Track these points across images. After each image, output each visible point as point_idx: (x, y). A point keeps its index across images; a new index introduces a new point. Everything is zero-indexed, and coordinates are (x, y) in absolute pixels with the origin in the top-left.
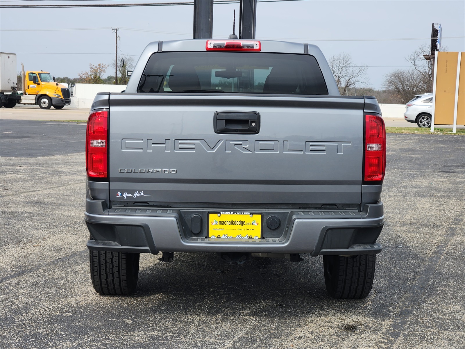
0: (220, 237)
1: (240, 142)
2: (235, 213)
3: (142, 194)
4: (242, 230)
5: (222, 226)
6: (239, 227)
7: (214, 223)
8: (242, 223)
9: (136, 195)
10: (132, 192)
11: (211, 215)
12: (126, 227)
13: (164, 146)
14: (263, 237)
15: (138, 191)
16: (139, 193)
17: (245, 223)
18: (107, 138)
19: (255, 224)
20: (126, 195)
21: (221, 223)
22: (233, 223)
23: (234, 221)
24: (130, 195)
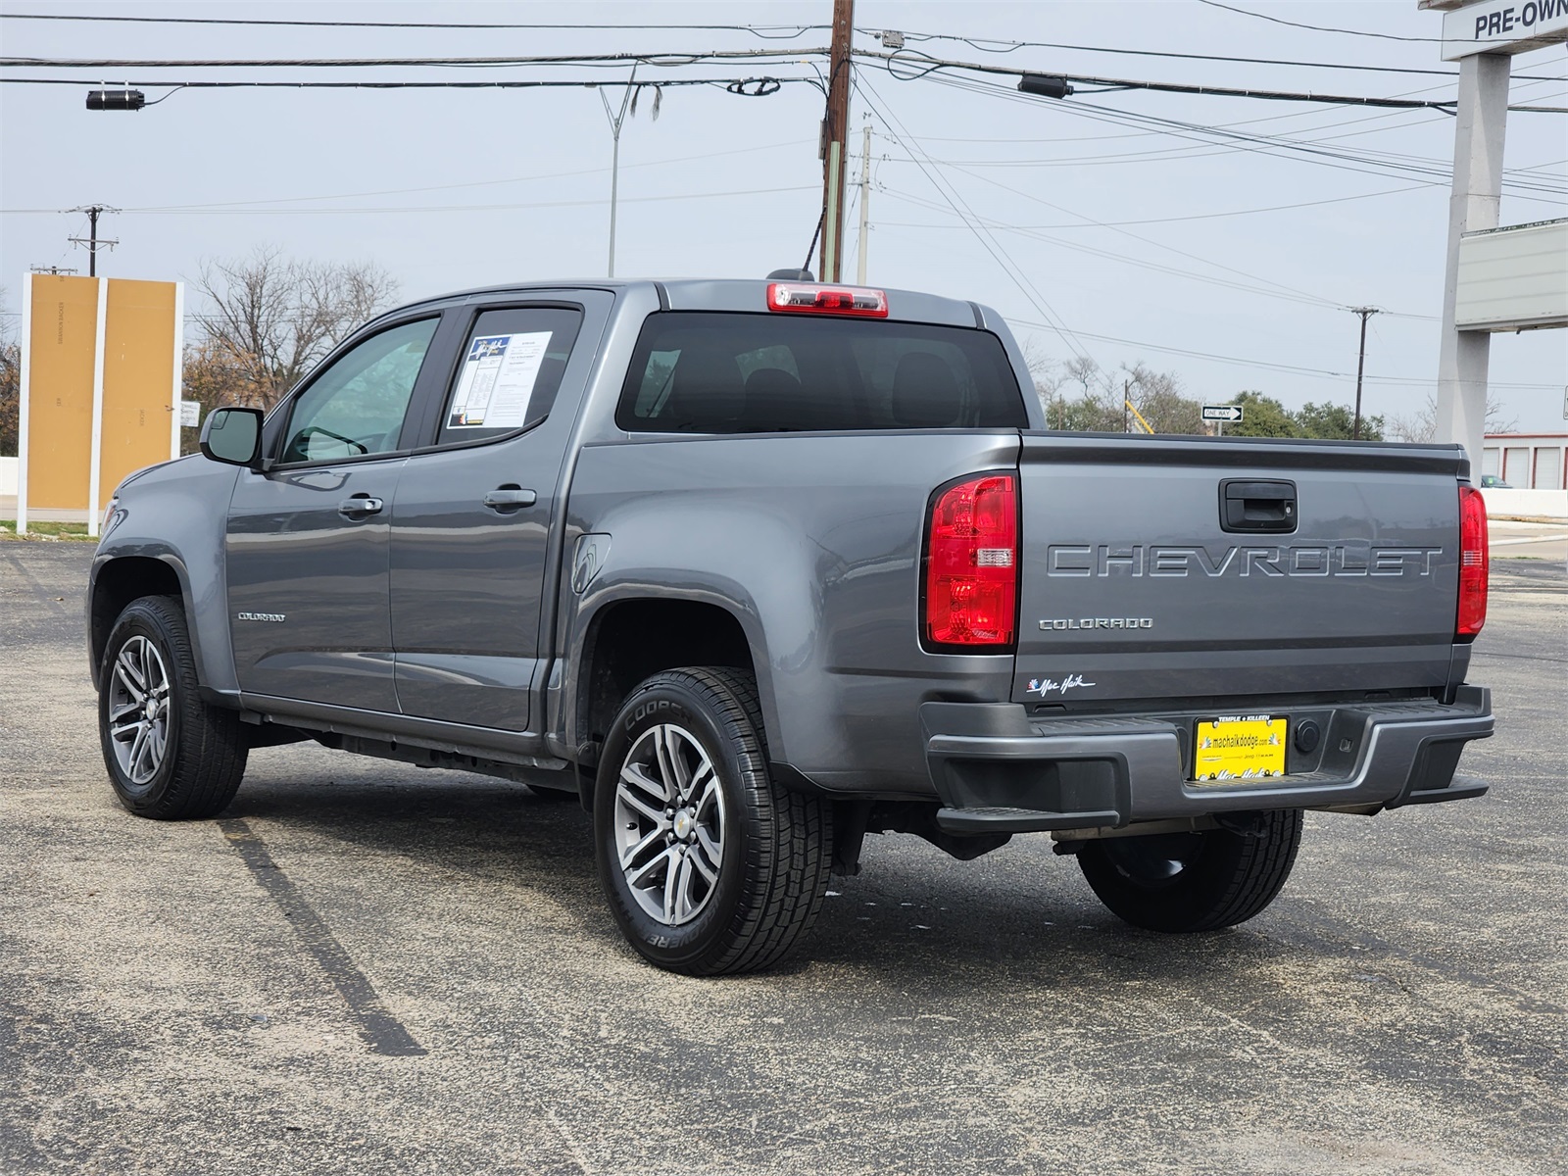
0: (1214, 778)
1: (1264, 553)
2: (1244, 719)
3: (1079, 681)
4: (1252, 757)
5: (1220, 751)
6: (1246, 750)
7: (1205, 745)
8: (1252, 741)
9: (1068, 684)
10: (1059, 679)
12: (1078, 763)
13: (1131, 562)
14: (1286, 773)
15: (1071, 676)
16: (1073, 680)
17: (1258, 742)
18: (1016, 543)
19: (1275, 741)
20: (1047, 686)
21: (1218, 743)
22: (1238, 742)
23: (1240, 736)
24: (1055, 686)
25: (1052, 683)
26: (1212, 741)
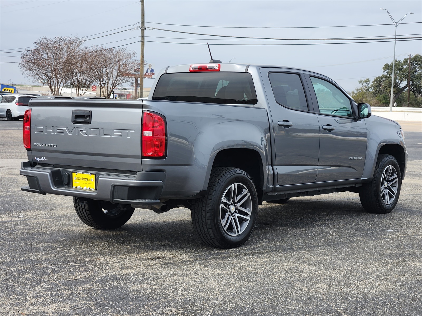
1: (83, 129)
2: (83, 173)
4: (87, 184)
5: (78, 181)
6: (85, 181)
7: (75, 179)
8: (86, 179)
9: (42, 159)
11: (73, 173)
13: (51, 130)
14: (96, 189)
17: (88, 180)
19: (92, 180)
21: (78, 179)
22: (82, 179)
23: (83, 178)
24: (40, 159)
25: (39, 158)
26: (77, 178)
